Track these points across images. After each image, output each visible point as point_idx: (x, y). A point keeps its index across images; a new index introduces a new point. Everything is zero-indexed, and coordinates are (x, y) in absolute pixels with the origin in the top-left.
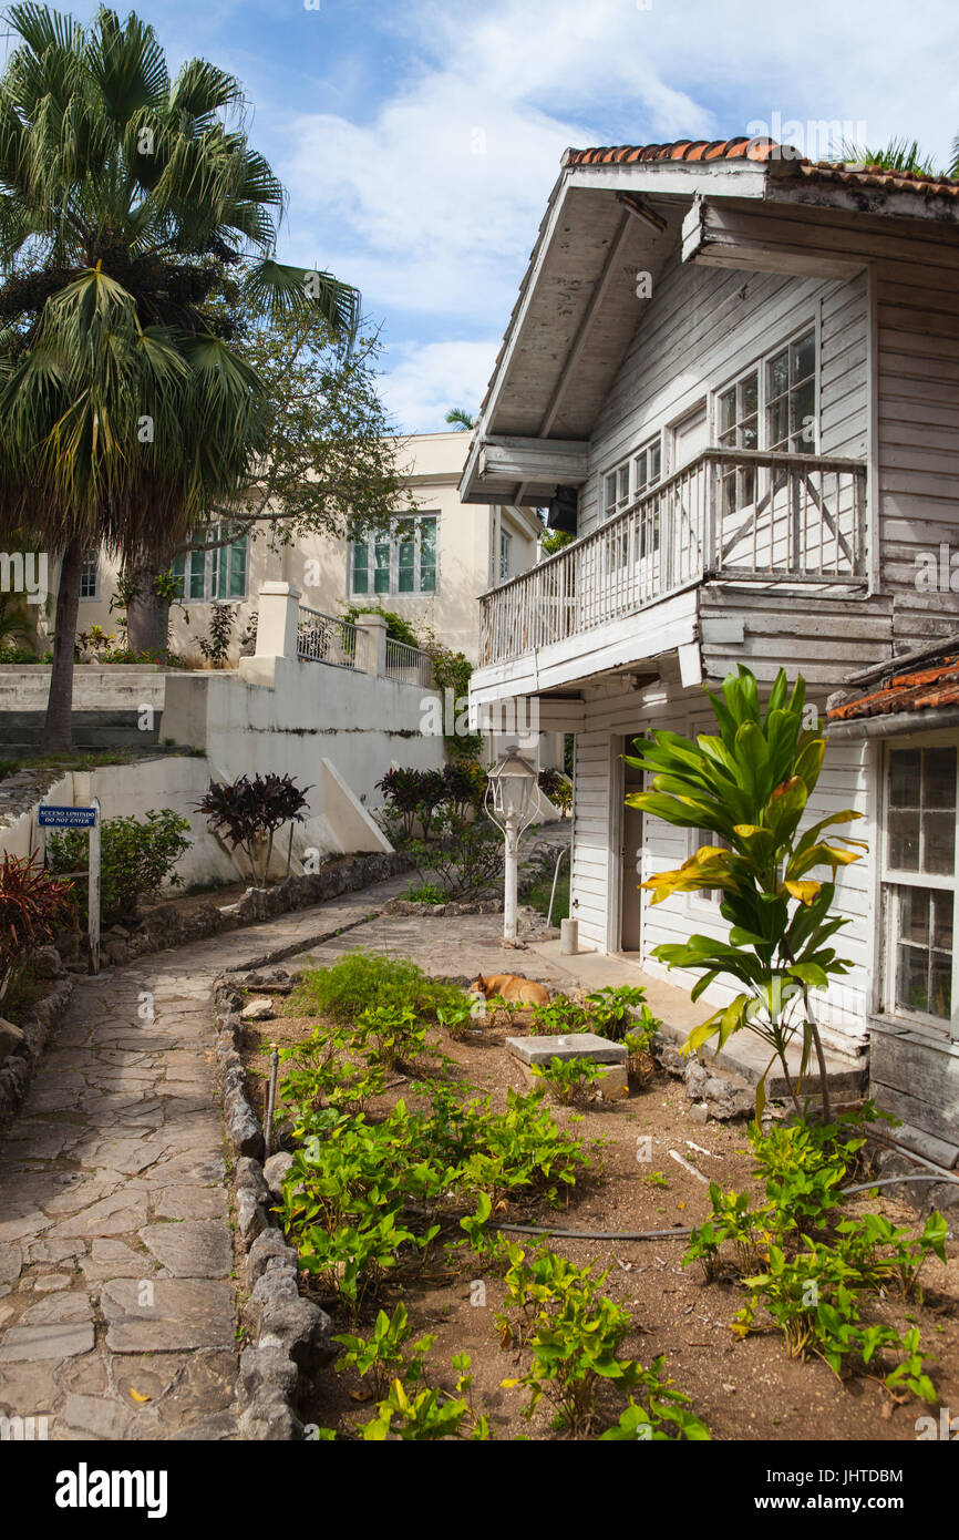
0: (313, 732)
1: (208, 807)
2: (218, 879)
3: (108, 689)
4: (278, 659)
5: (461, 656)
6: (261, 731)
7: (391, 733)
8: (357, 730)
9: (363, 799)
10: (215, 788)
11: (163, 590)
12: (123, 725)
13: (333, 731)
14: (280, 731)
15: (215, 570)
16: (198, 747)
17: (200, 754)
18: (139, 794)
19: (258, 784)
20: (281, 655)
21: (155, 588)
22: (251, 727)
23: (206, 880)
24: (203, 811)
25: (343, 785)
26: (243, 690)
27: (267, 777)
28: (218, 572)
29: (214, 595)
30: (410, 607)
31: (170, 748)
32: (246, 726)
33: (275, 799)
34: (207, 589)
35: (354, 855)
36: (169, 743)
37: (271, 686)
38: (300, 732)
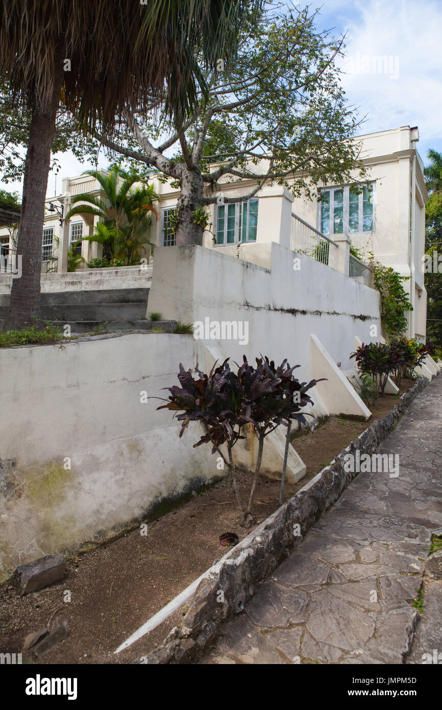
0: (304, 312)
1: (176, 402)
2: (199, 480)
3: (140, 279)
4: (274, 244)
5: (391, 270)
6: (258, 309)
7: (355, 317)
8: (335, 313)
9: (339, 365)
10: (185, 377)
11: (199, 220)
12: (128, 301)
13: (318, 313)
14: (276, 310)
15: (240, 226)
16: (184, 322)
17: (186, 331)
18: (77, 385)
19: (246, 370)
20: (277, 241)
21: (192, 219)
22: (247, 304)
23: (181, 486)
24: (170, 407)
25: (327, 356)
26: (238, 268)
27: (259, 361)
28: (242, 227)
29: (240, 240)
30: (358, 239)
31: (155, 324)
32: (242, 303)
33: (267, 394)
34: (236, 237)
35: (337, 416)
36: (155, 318)
37: (269, 268)
38: (293, 312)
